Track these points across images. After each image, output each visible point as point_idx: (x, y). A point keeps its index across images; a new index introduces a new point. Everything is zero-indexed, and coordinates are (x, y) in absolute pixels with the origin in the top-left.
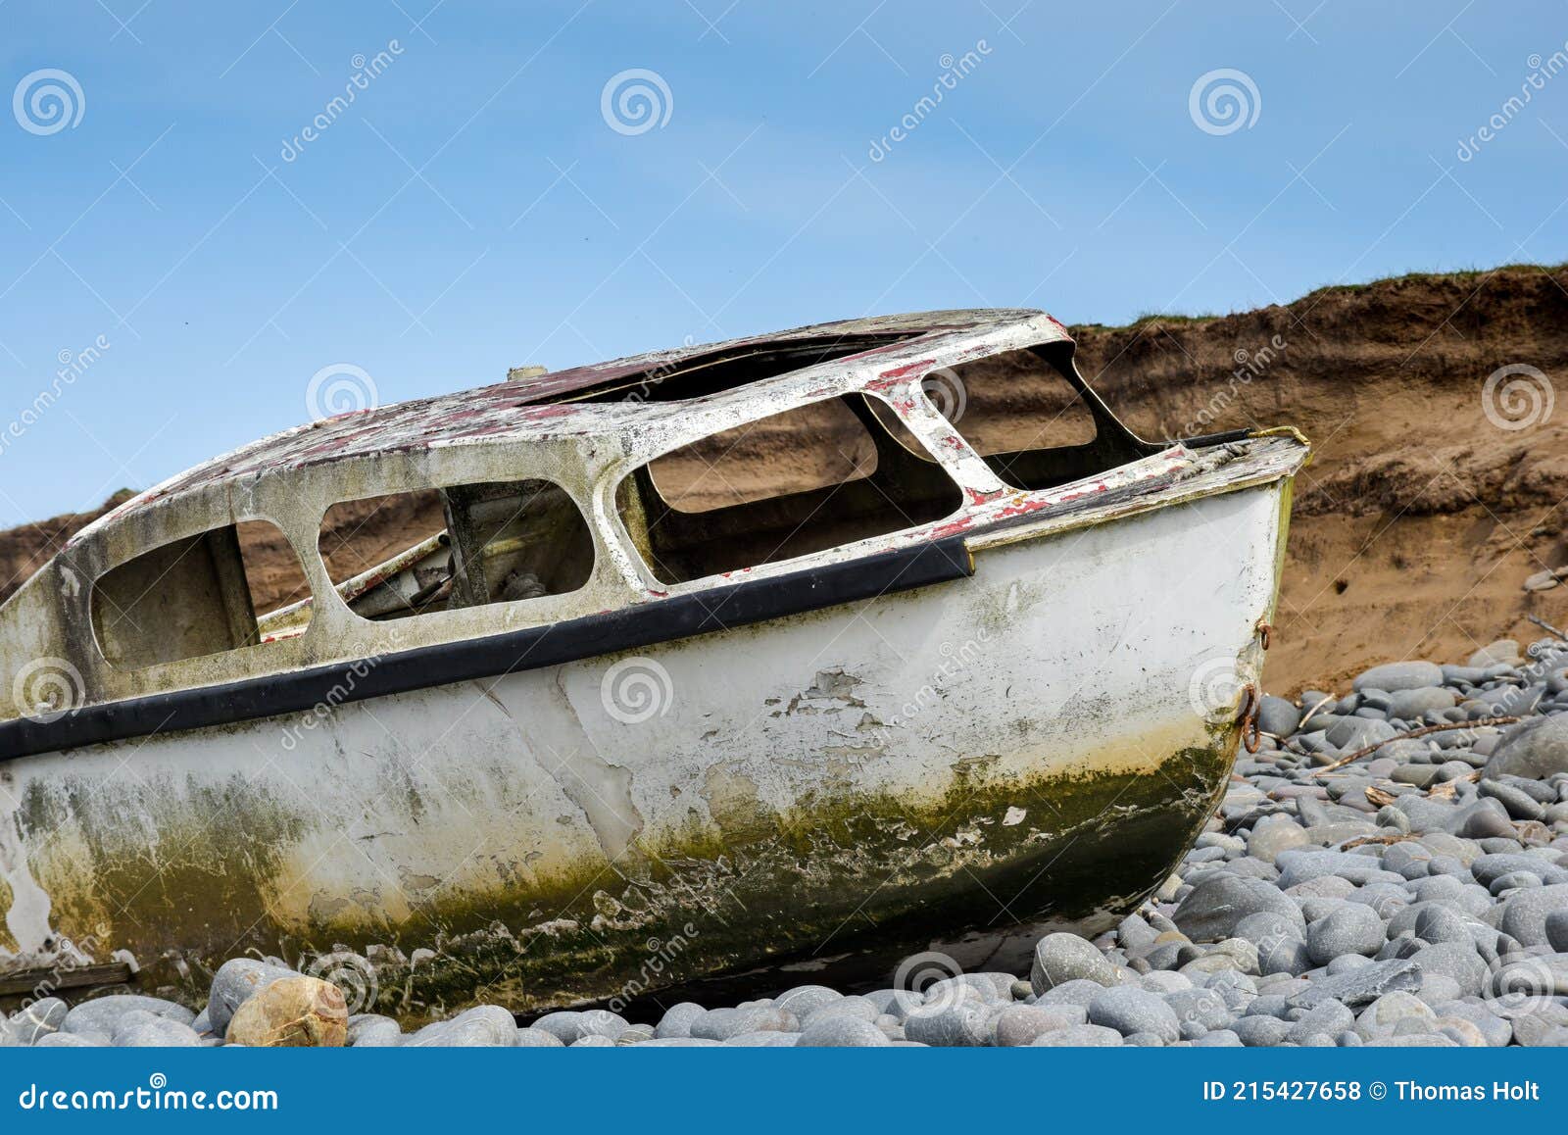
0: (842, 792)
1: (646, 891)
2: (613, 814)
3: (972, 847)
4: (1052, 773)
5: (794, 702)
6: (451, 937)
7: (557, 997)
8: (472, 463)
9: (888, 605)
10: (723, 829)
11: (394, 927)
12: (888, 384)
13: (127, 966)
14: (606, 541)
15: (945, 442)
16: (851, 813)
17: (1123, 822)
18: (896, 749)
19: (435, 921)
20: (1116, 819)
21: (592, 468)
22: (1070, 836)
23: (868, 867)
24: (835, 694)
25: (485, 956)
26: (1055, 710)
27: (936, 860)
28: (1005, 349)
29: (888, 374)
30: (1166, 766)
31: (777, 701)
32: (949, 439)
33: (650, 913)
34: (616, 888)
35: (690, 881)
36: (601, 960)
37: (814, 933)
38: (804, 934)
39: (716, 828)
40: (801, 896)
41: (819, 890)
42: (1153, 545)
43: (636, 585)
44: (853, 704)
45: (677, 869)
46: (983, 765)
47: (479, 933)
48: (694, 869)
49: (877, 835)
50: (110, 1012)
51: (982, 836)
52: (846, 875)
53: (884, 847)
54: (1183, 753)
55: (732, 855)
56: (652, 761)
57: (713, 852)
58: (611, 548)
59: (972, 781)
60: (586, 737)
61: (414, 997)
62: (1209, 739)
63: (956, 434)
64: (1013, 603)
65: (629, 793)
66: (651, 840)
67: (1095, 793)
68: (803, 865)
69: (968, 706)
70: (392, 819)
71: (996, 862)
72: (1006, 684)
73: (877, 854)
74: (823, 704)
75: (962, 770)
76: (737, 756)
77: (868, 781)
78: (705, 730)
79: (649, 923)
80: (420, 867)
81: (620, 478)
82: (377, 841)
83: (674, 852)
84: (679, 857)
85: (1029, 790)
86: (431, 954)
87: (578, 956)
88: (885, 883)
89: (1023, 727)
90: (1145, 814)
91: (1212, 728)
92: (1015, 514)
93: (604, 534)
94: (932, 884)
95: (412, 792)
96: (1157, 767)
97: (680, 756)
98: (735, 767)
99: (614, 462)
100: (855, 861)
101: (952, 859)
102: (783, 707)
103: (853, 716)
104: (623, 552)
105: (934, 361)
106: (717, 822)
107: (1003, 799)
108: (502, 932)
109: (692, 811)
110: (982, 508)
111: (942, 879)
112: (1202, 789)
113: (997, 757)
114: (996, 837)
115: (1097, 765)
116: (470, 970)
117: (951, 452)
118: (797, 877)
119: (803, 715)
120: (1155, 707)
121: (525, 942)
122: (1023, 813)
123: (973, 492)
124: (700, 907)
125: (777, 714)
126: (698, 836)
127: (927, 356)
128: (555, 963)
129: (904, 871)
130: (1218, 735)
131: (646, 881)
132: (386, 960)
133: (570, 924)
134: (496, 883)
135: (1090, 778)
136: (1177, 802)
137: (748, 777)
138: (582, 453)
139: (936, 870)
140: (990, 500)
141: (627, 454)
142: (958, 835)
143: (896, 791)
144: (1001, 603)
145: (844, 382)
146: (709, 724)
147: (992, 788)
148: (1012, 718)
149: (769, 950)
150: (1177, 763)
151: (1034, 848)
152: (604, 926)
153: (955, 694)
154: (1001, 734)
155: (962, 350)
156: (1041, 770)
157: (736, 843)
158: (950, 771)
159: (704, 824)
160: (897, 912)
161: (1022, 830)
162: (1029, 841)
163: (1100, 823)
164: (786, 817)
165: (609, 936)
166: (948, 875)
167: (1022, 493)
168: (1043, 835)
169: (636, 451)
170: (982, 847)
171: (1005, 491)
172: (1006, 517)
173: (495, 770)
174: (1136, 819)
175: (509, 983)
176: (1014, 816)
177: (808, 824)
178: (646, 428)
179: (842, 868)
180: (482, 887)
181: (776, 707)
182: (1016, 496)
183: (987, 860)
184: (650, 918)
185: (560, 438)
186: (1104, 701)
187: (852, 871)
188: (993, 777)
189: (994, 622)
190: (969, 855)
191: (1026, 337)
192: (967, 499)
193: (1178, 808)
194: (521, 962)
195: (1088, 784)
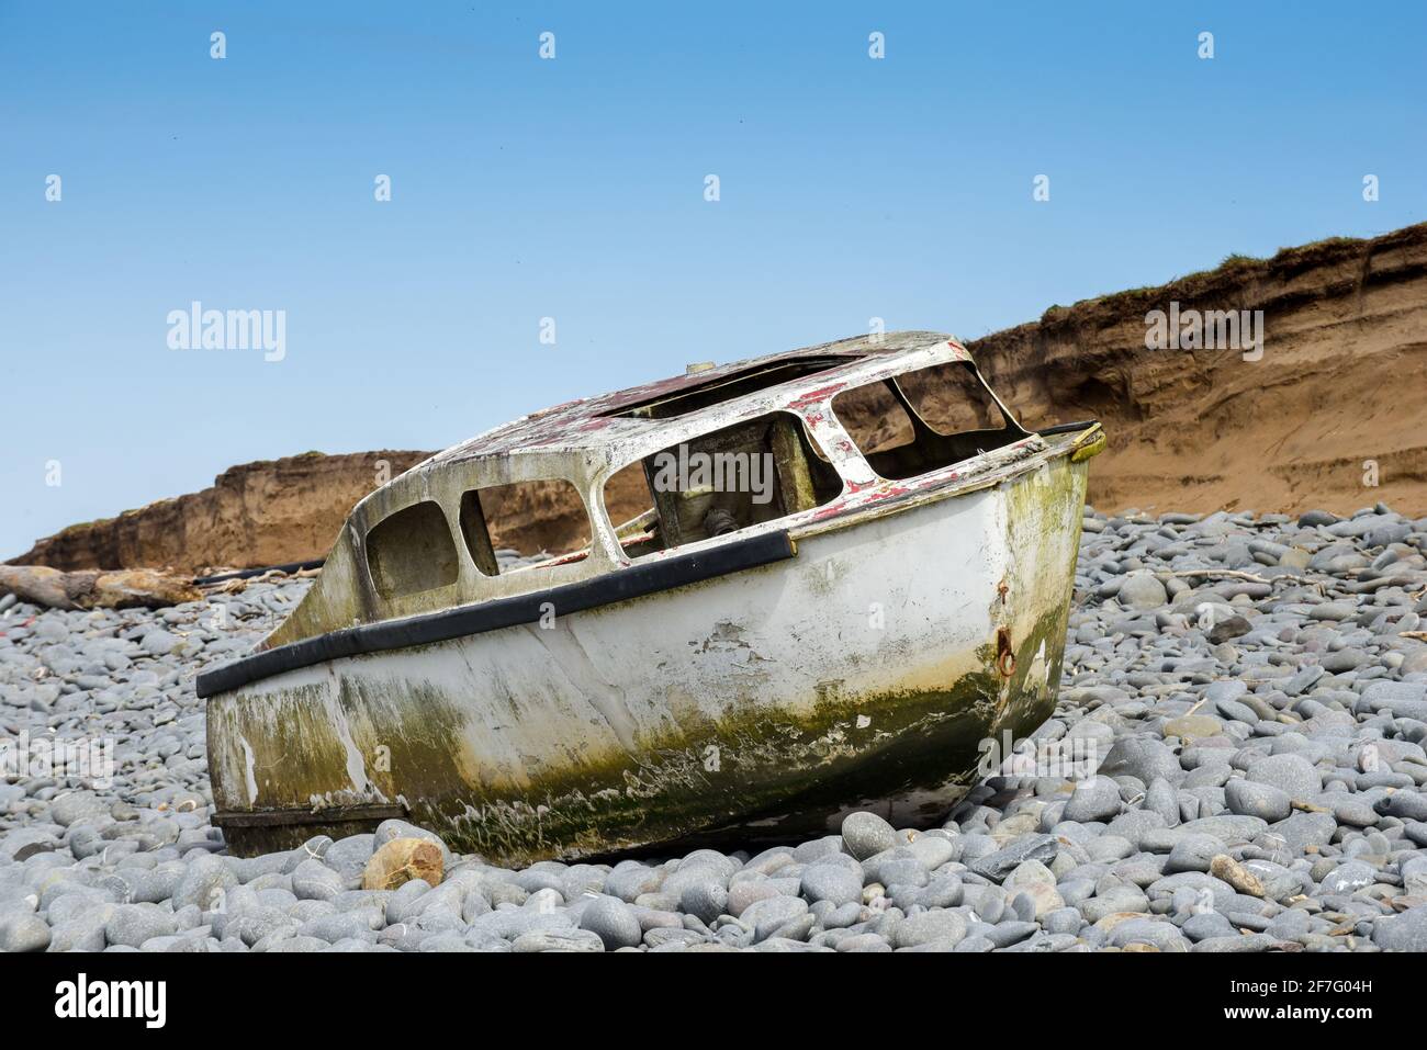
0: (749, 706)
1: (650, 771)
2: (621, 720)
3: (840, 743)
4: (882, 692)
5: (706, 643)
6: (554, 799)
7: (620, 842)
8: (530, 466)
9: (750, 576)
10: (684, 730)
11: (524, 790)
12: (806, 403)
13: (403, 806)
14: (598, 526)
15: (839, 446)
16: (759, 720)
17: (937, 724)
18: (776, 676)
19: (544, 786)
20: (932, 723)
21: (589, 472)
22: (904, 734)
23: (778, 758)
24: (729, 638)
25: (575, 812)
26: (873, 648)
27: (820, 753)
28: (904, 371)
29: (807, 396)
30: (957, 685)
31: (696, 643)
32: (843, 444)
33: (656, 786)
34: (635, 769)
35: (674, 765)
36: (638, 818)
37: (755, 802)
38: (748, 802)
39: (680, 729)
40: (741, 776)
41: (750, 772)
42: (918, 532)
43: (614, 558)
44: (741, 645)
45: (665, 757)
46: (835, 687)
47: (568, 796)
48: (675, 757)
49: (778, 736)
50: (356, 847)
51: (845, 735)
52: (765, 763)
53: (784, 743)
54: (967, 676)
55: (694, 748)
56: (633, 682)
57: (682, 746)
58: (600, 530)
59: (830, 698)
60: (592, 665)
61: (544, 838)
62: (982, 666)
63: (849, 439)
64: (831, 574)
65: (626, 704)
66: (646, 736)
67: (914, 705)
68: (737, 755)
69: (815, 646)
70: (505, 717)
71: (858, 753)
72: (838, 631)
73: (780, 748)
74: (723, 645)
75: (822, 691)
76: (681, 680)
77: (764, 698)
78: (659, 662)
79: (658, 794)
80: (527, 750)
81: (605, 481)
82: (502, 731)
83: (660, 746)
84: (665, 749)
85: (869, 702)
86: (547, 810)
87: (625, 814)
88: (790, 769)
89: (855, 660)
90: (952, 719)
91: (983, 660)
92: (881, 498)
93: (596, 521)
94: (819, 769)
95: (511, 698)
96: (952, 686)
97: (648, 680)
98: (682, 687)
99: (601, 469)
100: (768, 751)
101: (829, 751)
102: (700, 646)
103: (743, 654)
104: (607, 534)
105: (845, 384)
106: (680, 725)
107: (853, 710)
108: (580, 797)
109: (663, 717)
110: (856, 495)
111: (826, 765)
112: (987, 701)
113: (843, 681)
114: (855, 737)
115: (910, 686)
116: (568, 820)
117: (842, 454)
118: (735, 764)
119: (713, 652)
120: (941, 645)
121: (594, 804)
122: (869, 719)
123: (851, 484)
124: (684, 784)
125: (697, 652)
126: (671, 735)
127: (840, 381)
128: (613, 819)
129: (801, 760)
130: (988, 663)
131: (649, 765)
132: (525, 812)
133: (615, 792)
134: (569, 763)
135: (908, 694)
136: (972, 710)
137: (691, 695)
138: (585, 461)
139: (820, 759)
140: (863, 489)
141: (609, 463)
142: (829, 735)
143: (783, 705)
144: (823, 574)
145: (771, 404)
146: (660, 658)
147: (844, 703)
148: (846, 653)
149: (731, 813)
150: (965, 683)
151: (882, 744)
152: (633, 793)
153: (805, 638)
154: (841, 665)
155: (869, 374)
156: (874, 690)
157: (693, 740)
158: (814, 691)
159: (673, 727)
160: (803, 788)
161: (870, 731)
162: (877, 739)
163: (922, 725)
164: (720, 724)
165: (639, 802)
166: (829, 762)
167: (890, 482)
168: (886, 735)
169: (614, 461)
170: (846, 743)
171: (877, 481)
172: (872, 501)
173: (549, 686)
174: (947, 722)
175: (592, 831)
176: (863, 722)
177: (733, 727)
178: (621, 444)
179: (761, 758)
180: (560, 765)
181: (695, 647)
182: (884, 485)
183: (852, 752)
184: (657, 790)
185: (573, 451)
186: (905, 642)
187: (768, 760)
188: (844, 694)
189: (821, 588)
190: (839, 749)
191: (925, 360)
192: (846, 489)
193: (974, 714)
194: (594, 817)
195: (907, 698)
